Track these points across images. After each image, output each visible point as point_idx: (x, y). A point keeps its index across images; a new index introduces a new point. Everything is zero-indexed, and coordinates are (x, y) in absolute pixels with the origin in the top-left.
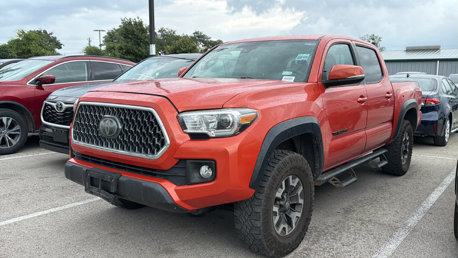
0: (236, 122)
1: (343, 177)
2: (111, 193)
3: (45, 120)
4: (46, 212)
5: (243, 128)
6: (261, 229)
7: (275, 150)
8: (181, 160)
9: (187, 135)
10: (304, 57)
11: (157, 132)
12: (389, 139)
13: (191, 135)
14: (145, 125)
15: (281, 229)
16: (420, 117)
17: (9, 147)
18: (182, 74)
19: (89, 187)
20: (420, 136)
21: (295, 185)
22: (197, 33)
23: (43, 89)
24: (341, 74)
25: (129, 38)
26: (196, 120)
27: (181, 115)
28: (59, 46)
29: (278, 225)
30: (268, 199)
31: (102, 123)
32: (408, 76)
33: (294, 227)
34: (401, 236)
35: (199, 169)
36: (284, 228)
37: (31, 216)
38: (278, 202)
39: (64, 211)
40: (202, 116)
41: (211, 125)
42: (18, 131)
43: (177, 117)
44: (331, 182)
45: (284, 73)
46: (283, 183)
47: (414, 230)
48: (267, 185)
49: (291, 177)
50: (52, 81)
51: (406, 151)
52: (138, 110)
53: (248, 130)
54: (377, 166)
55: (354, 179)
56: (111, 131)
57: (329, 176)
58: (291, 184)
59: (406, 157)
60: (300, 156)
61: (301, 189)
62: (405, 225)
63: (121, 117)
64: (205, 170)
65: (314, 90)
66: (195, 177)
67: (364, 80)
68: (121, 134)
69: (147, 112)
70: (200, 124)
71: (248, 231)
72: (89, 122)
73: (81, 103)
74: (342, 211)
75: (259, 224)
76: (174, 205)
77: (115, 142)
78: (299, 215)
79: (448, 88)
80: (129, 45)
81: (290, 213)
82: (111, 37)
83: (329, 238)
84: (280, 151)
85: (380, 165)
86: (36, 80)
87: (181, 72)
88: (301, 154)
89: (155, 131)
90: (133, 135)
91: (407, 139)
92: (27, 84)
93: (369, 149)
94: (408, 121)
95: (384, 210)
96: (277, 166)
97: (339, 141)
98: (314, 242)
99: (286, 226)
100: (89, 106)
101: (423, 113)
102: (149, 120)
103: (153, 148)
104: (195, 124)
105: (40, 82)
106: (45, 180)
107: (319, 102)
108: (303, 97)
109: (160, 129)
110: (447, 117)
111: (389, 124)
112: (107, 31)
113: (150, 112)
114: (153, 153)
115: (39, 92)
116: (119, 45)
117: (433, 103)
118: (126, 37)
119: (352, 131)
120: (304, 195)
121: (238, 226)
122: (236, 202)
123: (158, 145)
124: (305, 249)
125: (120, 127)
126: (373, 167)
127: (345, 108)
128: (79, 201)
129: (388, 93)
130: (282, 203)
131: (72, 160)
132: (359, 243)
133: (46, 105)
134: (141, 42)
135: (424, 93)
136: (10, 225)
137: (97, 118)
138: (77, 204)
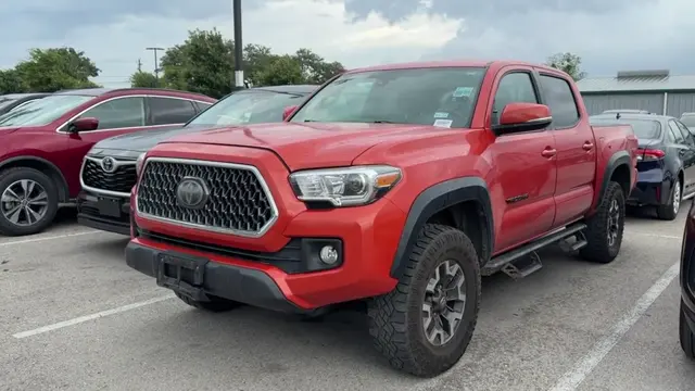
0: (371, 185)
1: (522, 264)
2: (195, 286)
3: (86, 184)
4: (94, 316)
5: (380, 193)
6: (407, 335)
7: (425, 225)
8: (294, 239)
9: (302, 204)
10: (466, 92)
11: (261, 199)
12: (590, 209)
13: (307, 203)
14: (244, 190)
15: (434, 336)
16: (635, 177)
17: (30, 223)
18: (288, 117)
19: (163, 278)
20: (635, 204)
21: (453, 274)
22: (302, 51)
23: (80, 138)
24: (519, 116)
25: (200, 60)
26: (314, 182)
27: (293, 176)
28: (94, 71)
29: (430, 330)
30: (416, 292)
31: (181, 187)
32: (618, 117)
33: (452, 334)
34: (606, 346)
35: (320, 250)
36: (439, 335)
37: (73, 322)
38: (430, 299)
39: (121, 314)
40: (323, 176)
41: (336, 190)
42: (44, 199)
43: (289, 178)
44: (505, 271)
45: (437, 115)
46: (437, 270)
47: (624, 338)
48: (413, 273)
49: (447, 263)
50: (94, 126)
51: (614, 227)
52: (233, 169)
53: (388, 196)
54: (570, 248)
55: (538, 267)
56: (195, 199)
57: (502, 262)
58: (448, 272)
59: (615, 235)
60: (461, 233)
61: (462, 280)
62: (612, 332)
63: (209, 178)
64: (327, 253)
65: (480, 138)
66: (314, 264)
67: (552, 124)
68: (208, 202)
69: (245, 172)
70: (320, 188)
71: (387, 337)
72: (161, 186)
73: (149, 159)
74: (521, 313)
75: (403, 328)
76: (285, 301)
77: (200, 213)
78: (460, 317)
79: (678, 135)
80: (201, 70)
81: (446, 314)
82: (172, 58)
83: (503, 349)
84: (432, 226)
85: (576, 248)
86: (71, 125)
87: (287, 114)
88: (462, 230)
89: (257, 198)
90: (225, 204)
91: (617, 208)
92: (57, 130)
93: (561, 224)
94: (617, 184)
95: (581, 311)
96: (428, 247)
97: (516, 211)
98: (482, 356)
99: (441, 332)
100: (161, 163)
101: (639, 170)
102: (248, 182)
103: (255, 221)
104: (312, 188)
105: (75, 128)
106: (88, 271)
107: (487, 157)
108: (464, 149)
109: (264, 195)
110: (676, 177)
111: (589, 187)
112: (166, 50)
113: (250, 172)
114: (255, 229)
115: (75, 143)
116: (186, 70)
117: (655, 157)
118: (196, 58)
119: (536, 197)
120: (466, 288)
121: (374, 332)
122: (371, 298)
123: (261, 217)
124: (469, 365)
125: (207, 193)
126: (566, 250)
127: (526, 164)
128: (140, 301)
129: (587, 142)
130: (435, 299)
131: (136, 240)
132: (545, 357)
133: (88, 162)
134: (218, 65)
135: (642, 142)
136: (44, 334)
137: (173, 180)
138: (137, 305)
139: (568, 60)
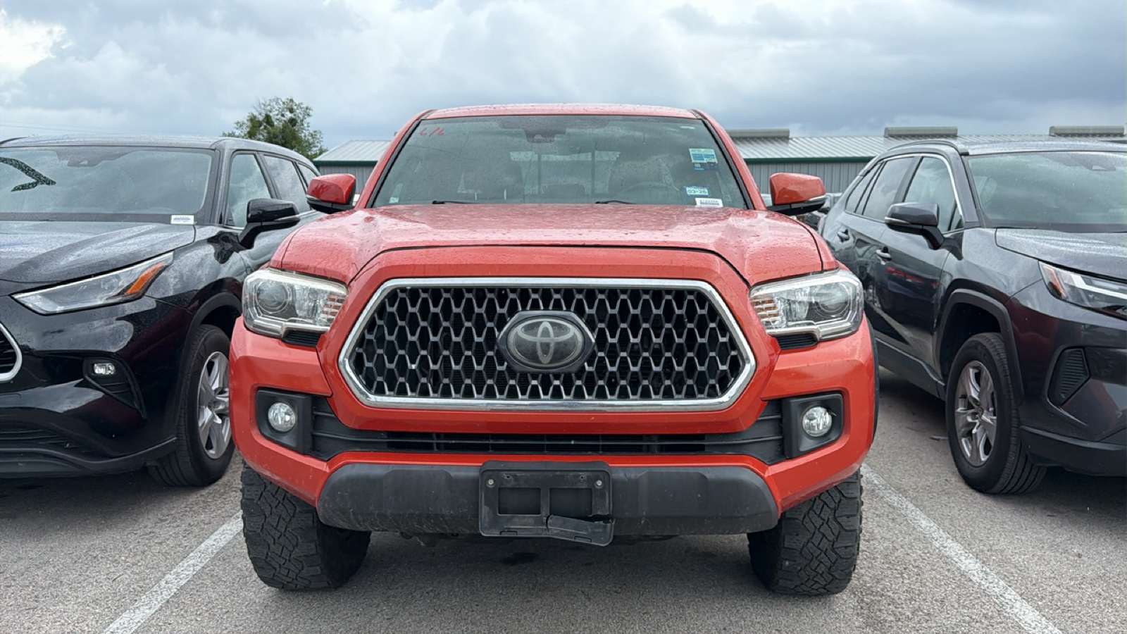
31: (517, 333)
125: (593, 340)
139: (291, 111)
